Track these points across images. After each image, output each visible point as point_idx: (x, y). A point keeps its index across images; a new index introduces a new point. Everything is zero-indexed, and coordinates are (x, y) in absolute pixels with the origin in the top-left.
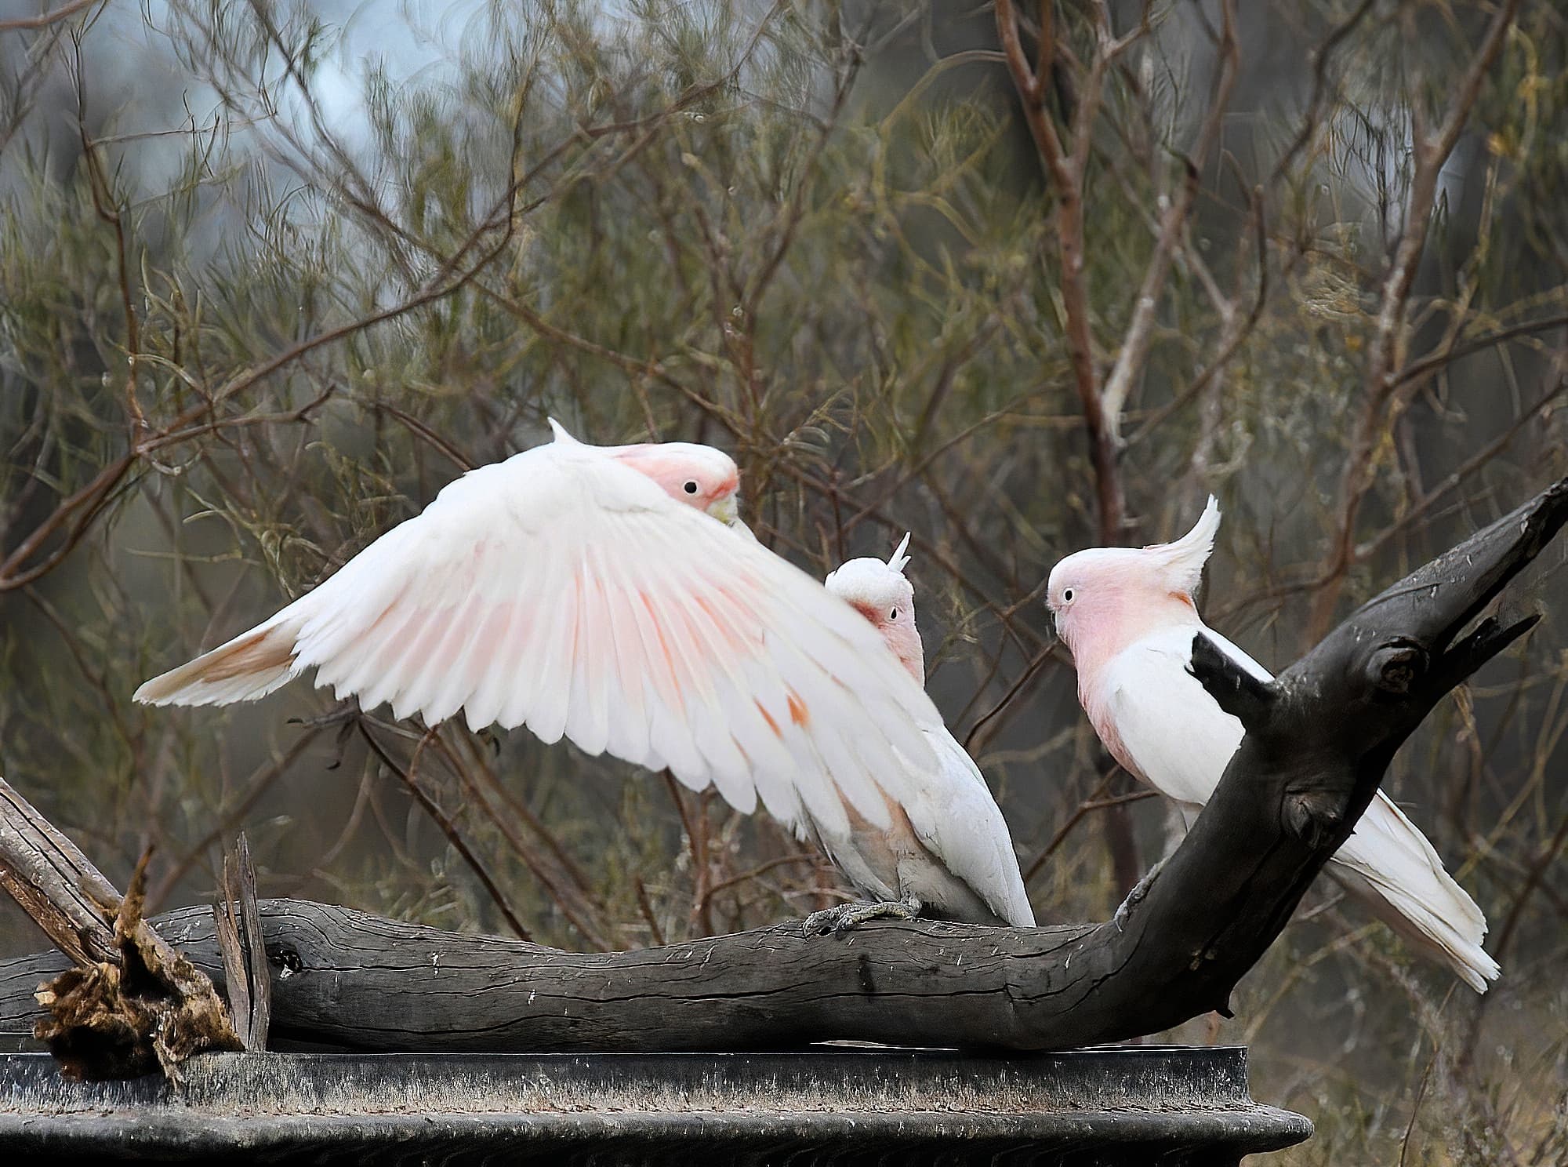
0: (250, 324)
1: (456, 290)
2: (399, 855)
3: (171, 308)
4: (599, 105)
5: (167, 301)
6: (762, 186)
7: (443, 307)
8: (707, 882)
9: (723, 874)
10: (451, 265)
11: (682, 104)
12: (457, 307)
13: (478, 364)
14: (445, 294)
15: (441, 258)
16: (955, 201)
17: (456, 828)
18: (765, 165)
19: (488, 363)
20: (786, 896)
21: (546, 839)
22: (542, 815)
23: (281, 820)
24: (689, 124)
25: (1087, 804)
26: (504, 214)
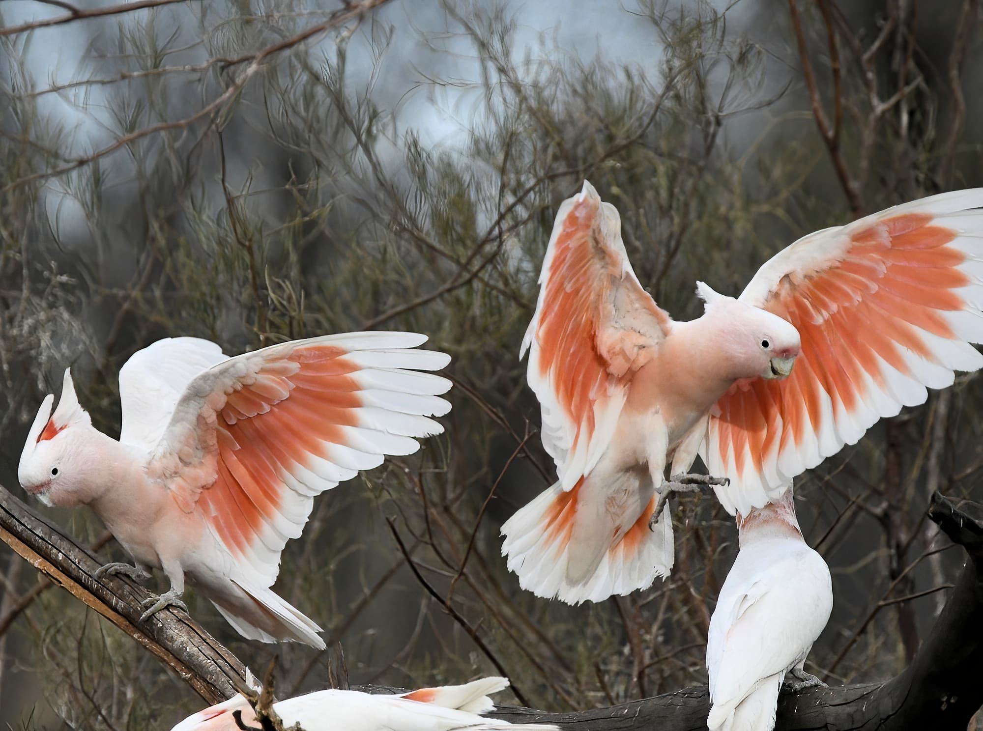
0: (338, 308)
1: (469, 282)
2: (447, 651)
3: (285, 303)
4: (556, 158)
5: (282, 298)
6: (661, 208)
7: (461, 293)
8: (641, 662)
9: (652, 657)
10: (465, 267)
11: (608, 155)
12: (470, 292)
13: (485, 329)
14: (462, 285)
15: (458, 262)
16: (789, 211)
17: (477, 634)
18: (664, 194)
19: (492, 328)
20: (691, 669)
21: (543, 638)
22: (540, 621)
23: (371, 632)
24: (613, 169)
25: (881, 603)
26: (496, 232)
